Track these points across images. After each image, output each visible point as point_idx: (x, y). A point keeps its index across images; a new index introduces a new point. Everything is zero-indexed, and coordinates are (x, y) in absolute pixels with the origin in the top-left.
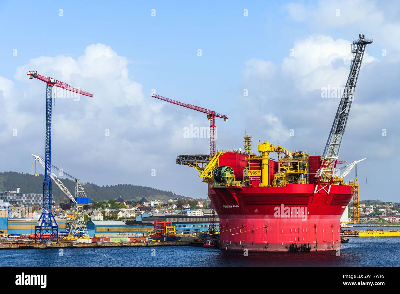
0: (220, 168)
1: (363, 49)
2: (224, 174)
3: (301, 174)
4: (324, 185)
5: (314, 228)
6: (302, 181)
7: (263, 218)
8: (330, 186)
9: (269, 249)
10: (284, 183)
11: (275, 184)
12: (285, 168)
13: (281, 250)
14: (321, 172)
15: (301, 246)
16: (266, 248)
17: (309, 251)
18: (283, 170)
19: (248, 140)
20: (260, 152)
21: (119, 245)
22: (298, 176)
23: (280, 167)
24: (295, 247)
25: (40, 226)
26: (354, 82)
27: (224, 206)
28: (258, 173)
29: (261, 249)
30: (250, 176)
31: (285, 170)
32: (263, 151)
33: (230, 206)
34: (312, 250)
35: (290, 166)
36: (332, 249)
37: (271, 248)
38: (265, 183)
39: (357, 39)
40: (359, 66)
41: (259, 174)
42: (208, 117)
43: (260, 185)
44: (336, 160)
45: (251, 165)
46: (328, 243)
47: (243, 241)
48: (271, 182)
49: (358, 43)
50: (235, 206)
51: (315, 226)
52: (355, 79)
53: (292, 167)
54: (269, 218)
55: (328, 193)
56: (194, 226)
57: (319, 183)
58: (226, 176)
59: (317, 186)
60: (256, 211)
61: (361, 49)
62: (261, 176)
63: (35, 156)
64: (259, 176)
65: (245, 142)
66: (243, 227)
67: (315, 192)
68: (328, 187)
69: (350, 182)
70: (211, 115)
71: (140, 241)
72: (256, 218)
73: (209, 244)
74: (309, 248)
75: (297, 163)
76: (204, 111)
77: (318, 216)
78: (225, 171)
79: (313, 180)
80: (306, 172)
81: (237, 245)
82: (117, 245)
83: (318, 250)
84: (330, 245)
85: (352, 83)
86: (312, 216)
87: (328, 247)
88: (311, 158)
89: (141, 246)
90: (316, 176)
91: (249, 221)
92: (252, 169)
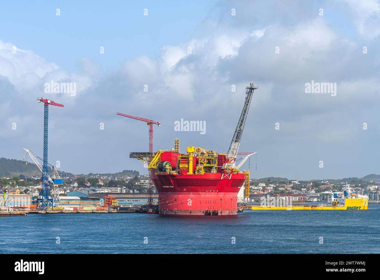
0: (162, 162)
1: (252, 92)
2: (165, 166)
3: (213, 167)
4: (227, 174)
5: (221, 201)
6: (214, 171)
7: (189, 194)
8: (231, 174)
9: (192, 214)
10: (202, 172)
11: (196, 173)
12: (203, 162)
13: (200, 214)
14: (226, 166)
15: (213, 212)
16: (190, 213)
17: (217, 215)
18: (201, 163)
19: (177, 142)
20: (187, 152)
21: (91, 212)
22: (211, 168)
23: (200, 162)
24: (209, 212)
25: (41, 199)
26: (247, 111)
27: (163, 187)
29: (188, 214)
30: (181, 168)
31: (203, 164)
32: (190, 152)
33: (168, 187)
34: (219, 214)
35: (206, 161)
36: (231, 214)
37: (194, 213)
38: (191, 172)
39: (249, 86)
40: (250, 102)
41: (187, 166)
42: (148, 124)
43: (188, 174)
44: (235, 158)
45: (181, 161)
46: (229, 210)
47: (176, 209)
48: (194, 172)
49: (249, 88)
50: (171, 187)
51: (221, 200)
52: (247, 110)
53: (207, 162)
54: (193, 194)
55: (230, 179)
56: (128, 201)
57: (224, 172)
58: (167, 168)
59: (223, 174)
60: (185, 189)
61: (251, 92)
62: (188, 168)
63: (26, 150)
64: (187, 168)
65: (175, 143)
66: (176, 200)
67: (222, 178)
68: (230, 175)
69: (243, 172)
70: (150, 123)
71: (104, 209)
72: (184, 194)
73: (151, 211)
74: (217, 213)
75: (211, 159)
76: (144, 120)
77: (223, 193)
78: (166, 165)
79: (221, 171)
80: (216, 166)
81: (171, 211)
82: (89, 212)
83: (223, 214)
84: (231, 212)
85: (246, 112)
86: (220, 193)
87: (229, 213)
88: (219, 156)
89: (105, 213)
90: (222, 168)
91: (180, 196)
92: (182, 163)
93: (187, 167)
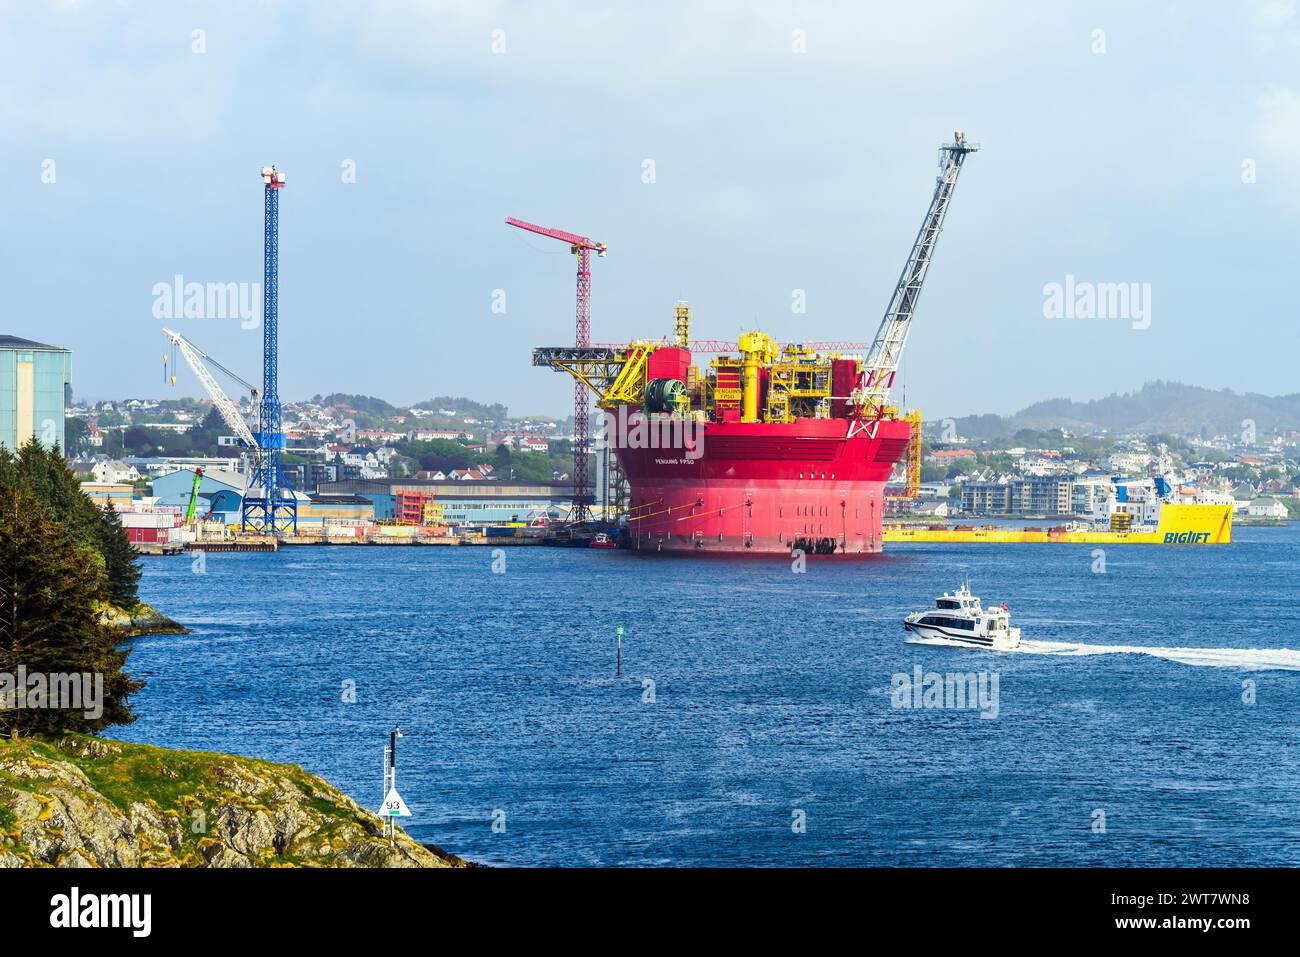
0: (661, 382)
1: (961, 159)
2: (672, 396)
3: (818, 398)
4: (865, 421)
5: (841, 507)
6: (823, 412)
7: (743, 486)
8: (877, 423)
9: (752, 549)
10: (786, 416)
11: (768, 418)
12: (784, 383)
13: (777, 551)
14: (860, 396)
15: (818, 543)
16: (748, 545)
17: (832, 552)
18: (778, 387)
19: (683, 315)
20: (741, 351)
21: (410, 541)
22: (812, 402)
23: (773, 382)
24: (807, 543)
26: (939, 222)
28: (735, 394)
29: (738, 549)
30: (720, 401)
31: (784, 388)
32: (751, 351)
34: (838, 550)
35: (794, 381)
36: (870, 551)
37: (759, 546)
38: (750, 416)
39: (951, 142)
40: (950, 192)
41: (738, 396)
42: (574, 250)
43: (744, 420)
44: (893, 373)
45: (721, 378)
46: (865, 538)
47: (700, 533)
48: (760, 415)
49: (953, 150)
51: (843, 504)
52: (941, 217)
53: (797, 382)
54: (756, 486)
55: (873, 437)
57: (857, 416)
58: (677, 401)
59: (854, 423)
60: (731, 471)
61: (957, 161)
62: (743, 401)
63: (172, 334)
64: (737, 401)
66: (700, 504)
67: (850, 435)
68: (873, 425)
69: (907, 414)
70: (582, 248)
71: (445, 534)
72: (728, 486)
73: (604, 541)
74: (834, 547)
75: (809, 373)
76: (562, 236)
77: (849, 483)
78: (672, 391)
79: (843, 411)
80: (826, 394)
81: (683, 540)
82: (404, 541)
83: (847, 551)
84: (869, 543)
85: (936, 223)
86: (840, 483)
87: (865, 547)
88: (836, 363)
89: (449, 545)
90: (850, 403)
91: (713, 491)
92: (722, 385)
93: (740, 398)
